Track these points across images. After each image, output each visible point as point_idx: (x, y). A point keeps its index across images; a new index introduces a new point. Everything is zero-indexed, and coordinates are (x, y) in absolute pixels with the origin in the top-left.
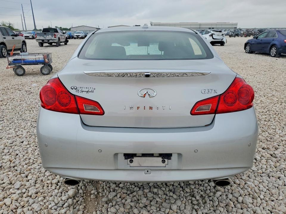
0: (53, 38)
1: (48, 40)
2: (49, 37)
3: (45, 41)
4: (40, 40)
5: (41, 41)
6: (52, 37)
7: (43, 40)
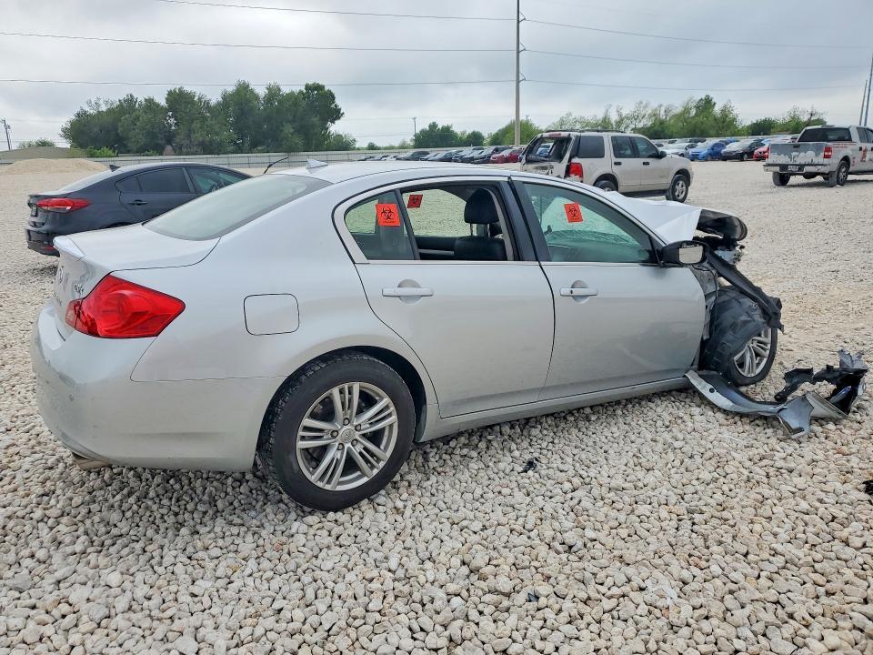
0: (820, 159)
1: (801, 167)
2: (807, 156)
3: (790, 168)
4: (776, 165)
5: (777, 169)
6: (816, 155)
7: (784, 167)
